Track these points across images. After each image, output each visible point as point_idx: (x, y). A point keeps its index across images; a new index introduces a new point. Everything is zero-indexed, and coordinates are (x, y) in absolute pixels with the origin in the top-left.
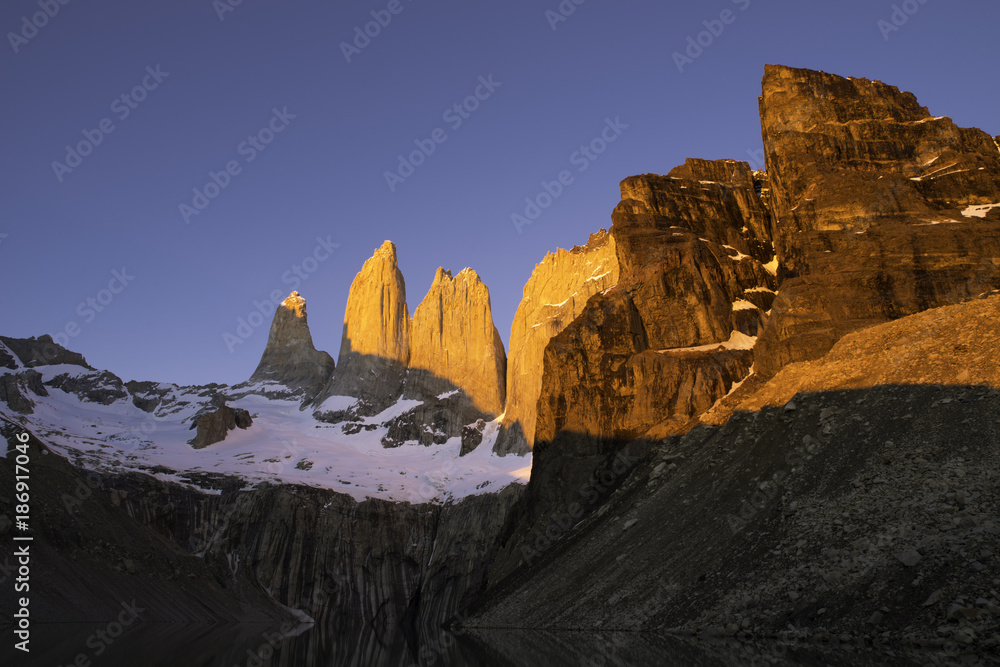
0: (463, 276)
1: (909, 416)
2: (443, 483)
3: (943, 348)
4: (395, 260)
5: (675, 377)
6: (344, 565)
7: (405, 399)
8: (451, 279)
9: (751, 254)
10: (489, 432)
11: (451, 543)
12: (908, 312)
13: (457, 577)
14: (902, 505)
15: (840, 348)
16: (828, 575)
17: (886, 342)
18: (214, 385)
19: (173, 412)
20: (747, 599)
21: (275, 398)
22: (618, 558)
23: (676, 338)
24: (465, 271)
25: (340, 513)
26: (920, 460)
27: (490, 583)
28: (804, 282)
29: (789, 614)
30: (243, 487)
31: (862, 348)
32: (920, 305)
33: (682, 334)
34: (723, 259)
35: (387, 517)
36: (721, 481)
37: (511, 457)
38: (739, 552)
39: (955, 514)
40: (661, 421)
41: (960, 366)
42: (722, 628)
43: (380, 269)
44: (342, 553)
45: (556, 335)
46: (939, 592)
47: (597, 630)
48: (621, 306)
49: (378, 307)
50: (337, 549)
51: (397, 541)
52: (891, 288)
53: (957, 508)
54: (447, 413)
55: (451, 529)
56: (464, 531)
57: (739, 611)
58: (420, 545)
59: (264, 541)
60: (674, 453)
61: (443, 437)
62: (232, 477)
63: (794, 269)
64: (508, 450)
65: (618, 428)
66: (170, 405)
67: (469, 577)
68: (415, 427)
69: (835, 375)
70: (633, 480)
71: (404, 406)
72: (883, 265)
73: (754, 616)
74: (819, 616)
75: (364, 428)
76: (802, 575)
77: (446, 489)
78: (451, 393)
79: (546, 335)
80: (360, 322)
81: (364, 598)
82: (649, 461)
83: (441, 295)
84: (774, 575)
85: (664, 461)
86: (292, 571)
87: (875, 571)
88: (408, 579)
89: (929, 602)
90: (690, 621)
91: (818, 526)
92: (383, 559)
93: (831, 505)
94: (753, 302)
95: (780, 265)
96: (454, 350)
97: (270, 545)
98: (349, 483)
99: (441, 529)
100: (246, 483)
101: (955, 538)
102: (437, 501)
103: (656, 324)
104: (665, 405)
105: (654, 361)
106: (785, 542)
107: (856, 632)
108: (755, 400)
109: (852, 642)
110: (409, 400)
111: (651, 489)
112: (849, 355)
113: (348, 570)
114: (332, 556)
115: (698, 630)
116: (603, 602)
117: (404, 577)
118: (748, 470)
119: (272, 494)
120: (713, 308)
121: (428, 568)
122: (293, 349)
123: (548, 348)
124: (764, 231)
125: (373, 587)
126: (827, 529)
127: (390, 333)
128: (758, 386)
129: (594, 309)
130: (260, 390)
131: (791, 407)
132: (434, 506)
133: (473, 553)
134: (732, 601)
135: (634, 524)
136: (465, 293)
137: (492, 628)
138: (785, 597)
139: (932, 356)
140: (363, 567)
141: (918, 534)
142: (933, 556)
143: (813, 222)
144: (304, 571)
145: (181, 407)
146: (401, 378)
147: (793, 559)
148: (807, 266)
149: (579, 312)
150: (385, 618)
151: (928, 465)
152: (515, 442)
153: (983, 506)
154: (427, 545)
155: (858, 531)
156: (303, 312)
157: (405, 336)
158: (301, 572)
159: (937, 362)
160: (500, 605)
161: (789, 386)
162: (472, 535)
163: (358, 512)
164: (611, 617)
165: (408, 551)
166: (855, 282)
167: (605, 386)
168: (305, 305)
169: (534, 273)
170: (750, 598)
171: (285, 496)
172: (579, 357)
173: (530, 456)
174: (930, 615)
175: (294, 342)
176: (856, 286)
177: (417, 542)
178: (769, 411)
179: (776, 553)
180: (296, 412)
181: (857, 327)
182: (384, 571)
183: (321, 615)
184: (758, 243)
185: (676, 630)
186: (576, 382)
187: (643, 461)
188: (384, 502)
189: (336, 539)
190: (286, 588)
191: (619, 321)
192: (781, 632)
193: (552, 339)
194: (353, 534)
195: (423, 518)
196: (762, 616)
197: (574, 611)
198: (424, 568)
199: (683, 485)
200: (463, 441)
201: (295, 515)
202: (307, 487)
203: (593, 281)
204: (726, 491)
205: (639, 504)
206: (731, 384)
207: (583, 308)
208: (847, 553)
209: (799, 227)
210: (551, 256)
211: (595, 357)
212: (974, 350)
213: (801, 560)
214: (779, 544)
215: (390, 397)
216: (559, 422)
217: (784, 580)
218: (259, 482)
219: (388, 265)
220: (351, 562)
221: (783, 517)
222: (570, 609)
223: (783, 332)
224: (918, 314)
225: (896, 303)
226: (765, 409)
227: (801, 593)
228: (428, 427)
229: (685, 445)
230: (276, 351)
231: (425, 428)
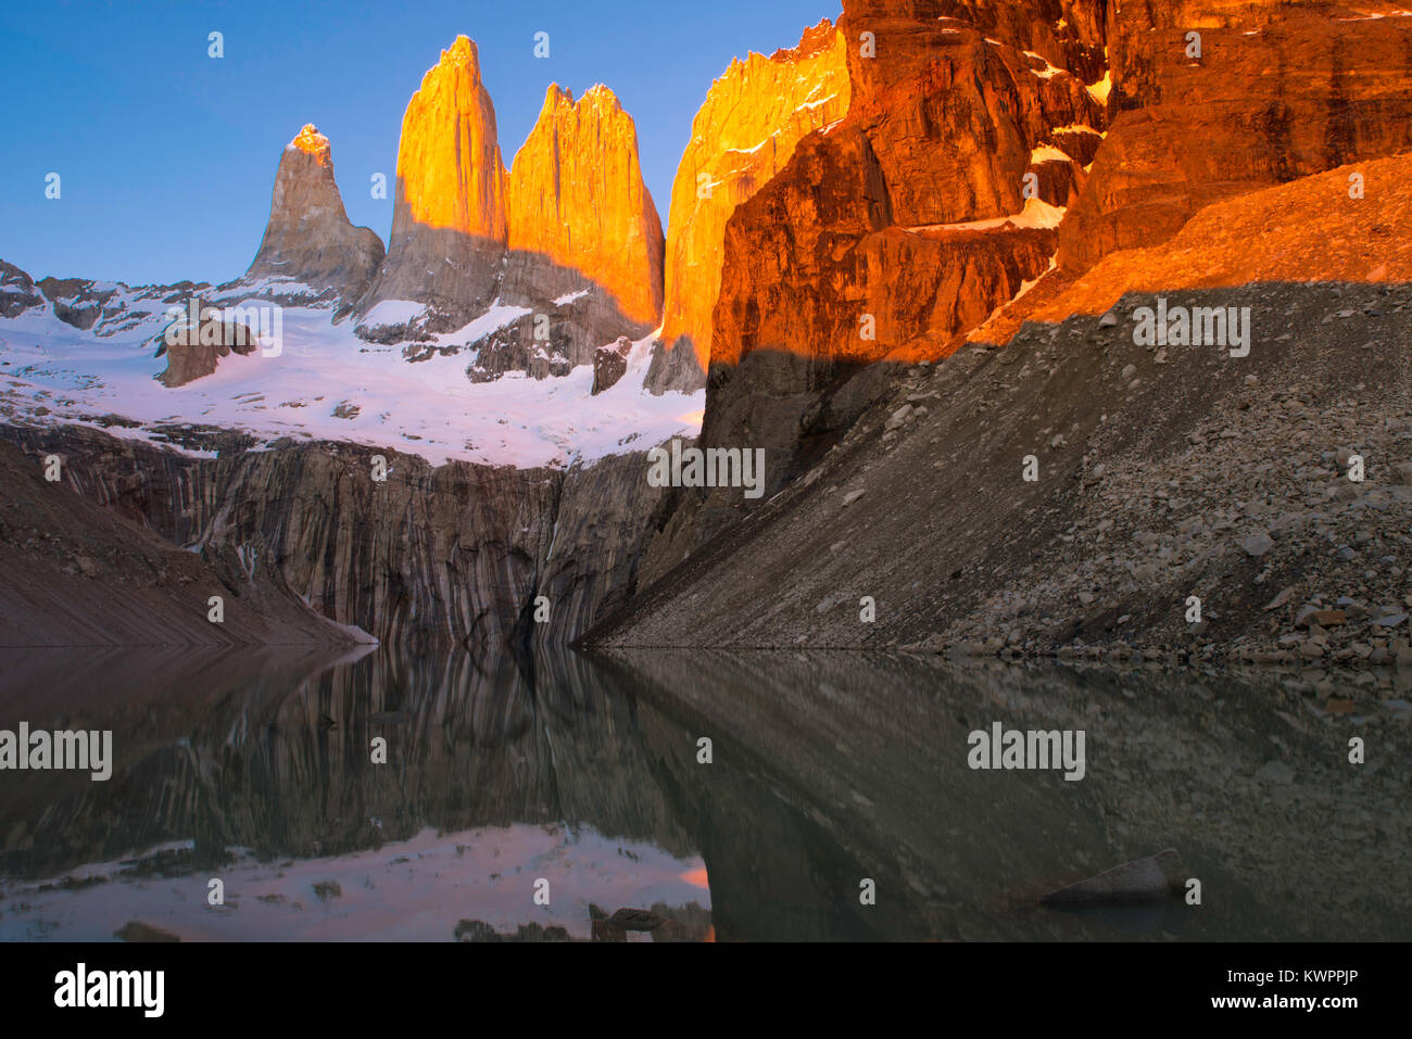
0: (592, 101)
1: (1287, 336)
2: (568, 437)
3: (1354, 229)
4: (477, 73)
5: (933, 273)
6: (419, 561)
7: (502, 305)
8: (573, 104)
9: (1070, 68)
10: (638, 357)
11: (580, 526)
12: (1309, 171)
13: (591, 577)
14: (1257, 470)
15: (1194, 228)
16: (1139, 569)
17: (1268, 221)
18: (188, 284)
19: (124, 328)
20: (1020, 603)
21: (289, 305)
22: (833, 547)
23: (937, 207)
24: (595, 91)
25: (408, 483)
26: (1293, 403)
27: (641, 585)
28: (1149, 118)
29: (1077, 623)
30: (252, 446)
31: (1229, 228)
32: (1329, 160)
33: (947, 202)
34: (1023, 76)
35: (481, 489)
36: (994, 434)
37: (673, 396)
38: (1013, 538)
39: (1331, 481)
40: (908, 341)
41: (1375, 258)
42: (981, 643)
43: (452, 87)
44: (415, 543)
45: (745, 200)
46: (1290, 590)
47: (799, 648)
48: (851, 154)
49: (451, 153)
50: (405, 538)
51: (498, 524)
52: (1287, 131)
53: (1334, 473)
54: (570, 327)
55: (580, 505)
56: (599, 508)
57: (1006, 620)
58: (534, 530)
59: (292, 528)
60: (925, 390)
61: (564, 366)
62: (232, 431)
63: (1136, 94)
64: (668, 384)
65: (840, 351)
66: (117, 316)
67: (608, 575)
68: (520, 351)
69: (1182, 272)
70: (860, 431)
71: (500, 315)
72: (1280, 91)
73: (1027, 627)
74: (1119, 626)
75: (437, 352)
76: (1102, 570)
77: (572, 445)
78: (575, 295)
79: (729, 201)
80: (422, 177)
81: (452, 608)
82: (886, 402)
83: (556, 133)
84: (1061, 571)
85: (909, 402)
86: (340, 570)
87: (1205, 563)
88: (517, 579)
89: (1274, 604)
90: (935, 635)
91: (1132, 501)
92: (477, 551)
93: (1154, 470)
94: (1065, 150)
95: (1115, 87)
96: (578, 226)
97: (302, 533)
98: (419, 438)
99: (564, 506)
100: (254, 440)
101: (1325, 516)
102: (557, 463)
103: (907, 184)
104: (913, 315)
105: (901, 245)
106: (1082, 523)
107: (1168, 646)
108: (1056, 308)
109: (1161, 660)
110: (508, 308)
111: (886, 444)
112: (1207, 239)
113: (425, 567)
114: (400, 548)
115: (946, 647)
116: (809, 609)
117: (511, 577)
118: (1035, 417)
119: (299, 457)
120: (1000, 158)
121: (546, 563)
122: (314, 225)
123: (732, 223)
124: (1094, 27)
125: (464, 592)
126: (1145, 504)
127: (474, 195)
128: (1061, 287)
129: (808, 159)
130: (263, 292)
131: (1109, 320)
132: (554, 472)
133: (614, 541)
134: (998, 607)
135: (860, 498)
136: (595, 129)
137: (644, 647)
138: (1075, 600)
139: (1335, 242)
140: (448, 564)
141: (1273, 509)
142: (1290, 541)
143: (1175, 13)
144: (357, 570)
145: (136, 320)
146: (494, 270)
147: (1091, 547)
148: (1158, 90)
149: (783, 161)
150: (485, 637)
151: (1304, 411)
152: (679, 374)
153: (1372, 470)
154: (544, 530)
155: (1189, 508)
156: (326, 160)
157: (498, 201)
158: (352, 572)
159: (1341, 252)
160: (655, 614)
161: (1109, 288)
162: (613, 514)
163: (435, 482)
164: (820, 631)
165: (515, 539)
166: (1233, 120)
167: (821, 284)
168: (328, 149)
169: (710, 94)
170: (1023, 602)
171: (318, 459)
172: (781, 236)
173: (701, 395)
174: (1272, 621)
175: (315, 212)
176: (1233, 124)
177: (529, 526)
178: (1075, 327)
179: (1067, 538)
180: (326, 326)
181: (1225, 195)
182: (480, 570)
183: (389, 633)
184: (1081, 48)
185: (913, 647)
186: (776, 278)
187: (877, 403)
188: (477, 468)
189: (403, 523)
190: (332, 596)
191: (848, 178)
192: (1063, 648)
193: (738, 208)
194: (430, 516)
195: (537, 490)
196: (1039, 627)
197: (766, 622)
198: (541, 563)
199: (936, 440)
200: (597, 371)
201: (336, 487)
202: (352, 445)
203: (808, 110)
204: (999, 449)
205: (867, 468)
206: (1020, 284)
207: (789, 156)
208: (1171, 538)
209: (1152, 21)
210: (738, 66)
211: (806, 237)
212: (1400, 233)
213: (1102, 549)
214: (1072, 525)
215: (478, 303)
216: (748, 340)
217: (1075, 577)
218: (276, 437)
219: (465, 80)
220: (429, 556)
221: (1082, 487)
222: (760, 620)
223: (1108, 202)
224: (1324, 174)
225: (1293, 156)
226: (1069, 323)
227: (1097, 595)
228: (541, 350)
229: (942, 379)
230: (287, 227)
231: (535, 351)
